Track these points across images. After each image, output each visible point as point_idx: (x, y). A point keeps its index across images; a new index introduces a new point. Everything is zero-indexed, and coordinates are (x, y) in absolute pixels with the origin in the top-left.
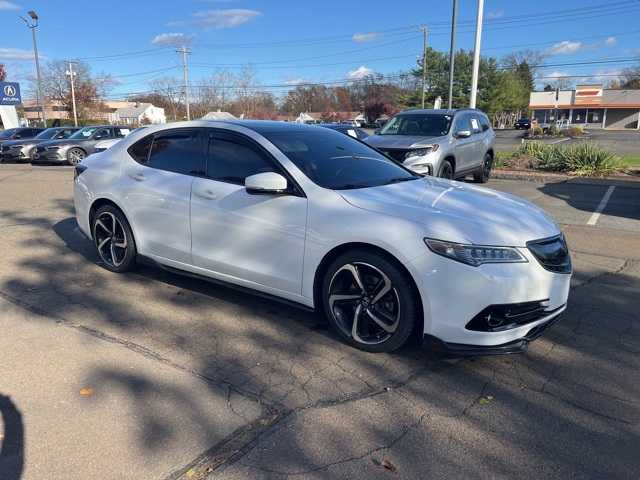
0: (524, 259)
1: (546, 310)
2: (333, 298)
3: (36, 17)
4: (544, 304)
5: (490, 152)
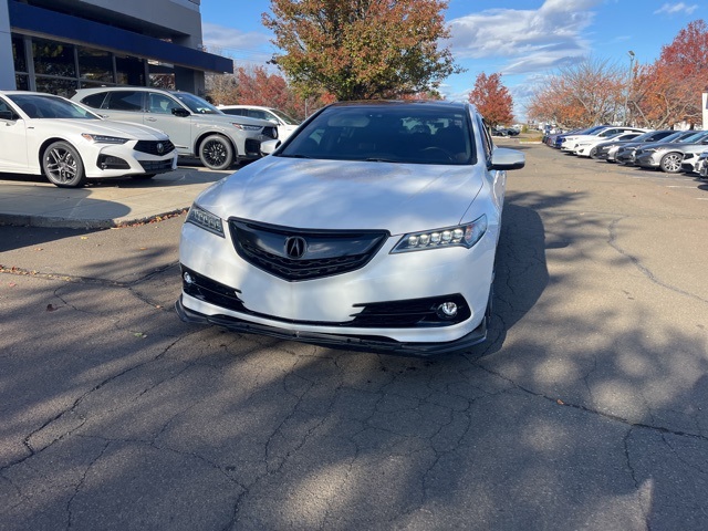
0: (223, 234)
1: (244, 305)
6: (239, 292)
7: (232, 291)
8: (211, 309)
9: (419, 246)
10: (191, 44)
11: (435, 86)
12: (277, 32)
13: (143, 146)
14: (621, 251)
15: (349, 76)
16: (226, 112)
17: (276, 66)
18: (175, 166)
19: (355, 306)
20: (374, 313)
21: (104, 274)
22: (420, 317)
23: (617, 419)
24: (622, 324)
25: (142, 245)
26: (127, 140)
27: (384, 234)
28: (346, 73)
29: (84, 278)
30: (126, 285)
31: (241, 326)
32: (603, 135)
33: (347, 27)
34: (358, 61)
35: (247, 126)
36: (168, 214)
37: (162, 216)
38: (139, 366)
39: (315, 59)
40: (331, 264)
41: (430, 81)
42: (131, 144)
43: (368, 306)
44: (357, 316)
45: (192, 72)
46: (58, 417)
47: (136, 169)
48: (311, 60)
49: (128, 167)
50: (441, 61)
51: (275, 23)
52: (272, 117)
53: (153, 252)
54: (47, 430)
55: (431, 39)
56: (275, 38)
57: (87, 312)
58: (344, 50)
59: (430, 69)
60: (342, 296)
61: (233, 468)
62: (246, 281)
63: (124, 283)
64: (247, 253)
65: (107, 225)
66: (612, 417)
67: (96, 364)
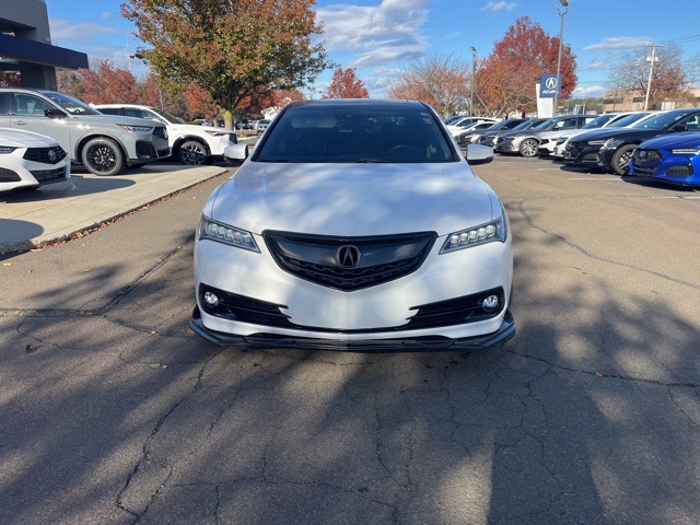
0: (255, 248)
1: (289, 320)
3: (566, 4)
4: (282, 310)
6: (285, 307)
7: (274, 307)
8: (247, 329)
9: (461, 245)
10: (38, 37)
11: (311, 80)
12: (138, 24)
13: (33, 154)
14: (545, 231)
15: (222, 72)
16: (105, 111)
17: (141, 60)
18: (69, 175)
19: (412, 309)
20: (429, 314)
21: (61, 303)
22: (467, 314)
23: (651, 382)
24: (594, 296)
25: (85, 266)
26: (13, 149)
27: (432, 236)
28: (220, 68)
29: (40, 311)
30: (97, 313)
31: (286, 343)
32: (461, 125)
33: (219, 20)
34: (232, 56)
35: (135, 127)
36: (87, 229)
37: (82, 231)
38: (184, 399)
39: (187, 54)
40: (385, 269)
41: (306, 76)
42: (20, 153)
43: (422, 308)
44: (412, 319)
45: (41, 67)
46: (136, 469)
47: (27, 180)
48: (182, 55)
49: (19, 179)
50: (315, 56)
51: (136, 15)
52: (153, 115)
53: (102, 272)
54: (135, 486)
55: (305, 35)
56: (137, 32)
57: (76, 348)
58: (216, 45)
59: (304, 65)
60: (399, 300)
61: (366, 489)
62: (293, 296)
63: (92, 311)
64: (291, 266)
65: (27, 248)
66: (646, 381)
67: (134, 405)
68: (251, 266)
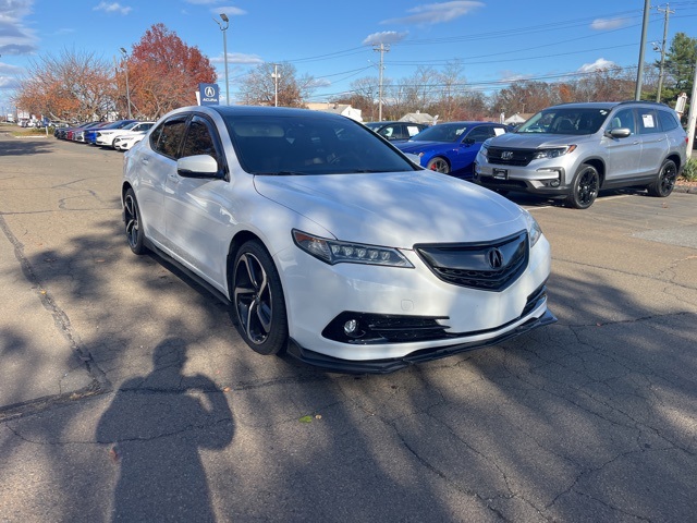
0: (408, 264)
1: (446, 330)
2: (238, 290)
3: (226, 20)
4: (440, 322)
5: (675, 158)
6: (447, 318)
8: (406, 349)
27: (527, 233)
43: (529, 297)
44: (525, 308)
68: (410, 283)
